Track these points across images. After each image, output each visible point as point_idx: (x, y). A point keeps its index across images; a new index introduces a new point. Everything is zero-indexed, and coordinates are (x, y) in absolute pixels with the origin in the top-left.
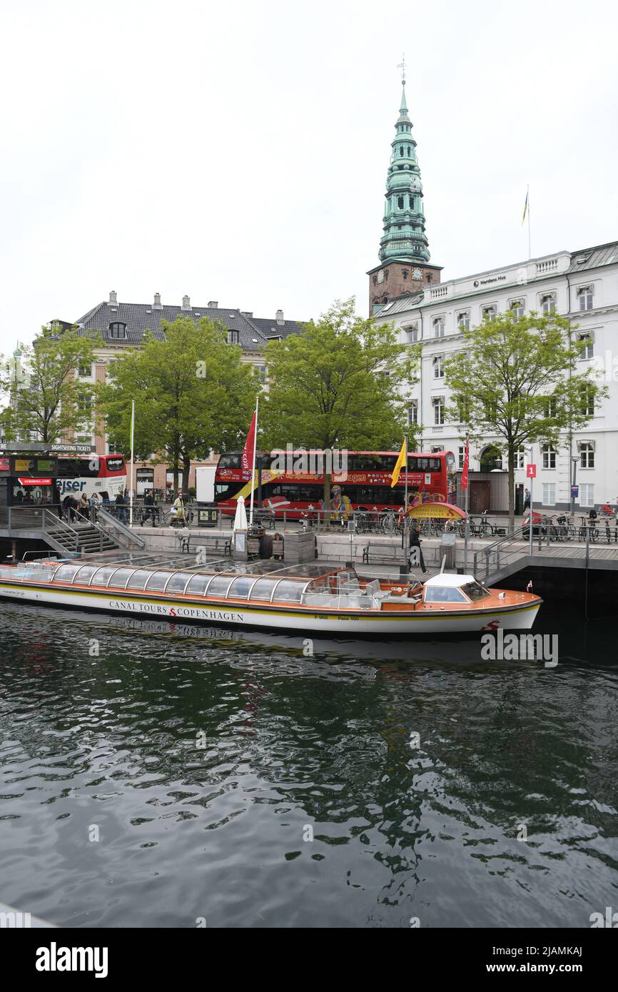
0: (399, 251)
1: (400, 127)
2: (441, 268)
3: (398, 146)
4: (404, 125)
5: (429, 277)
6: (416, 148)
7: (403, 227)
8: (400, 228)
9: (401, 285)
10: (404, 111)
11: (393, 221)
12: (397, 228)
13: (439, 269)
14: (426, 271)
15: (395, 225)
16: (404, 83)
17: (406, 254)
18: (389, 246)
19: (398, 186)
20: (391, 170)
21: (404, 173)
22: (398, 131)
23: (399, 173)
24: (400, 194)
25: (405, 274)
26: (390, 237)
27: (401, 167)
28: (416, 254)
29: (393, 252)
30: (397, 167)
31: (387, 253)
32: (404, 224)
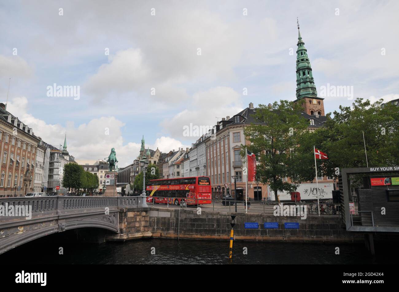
0: (306, 93)
1: (300, 45)
2: (323, 99)
3: (300, 52)
4: (300, 44)
5: (319, 103)
6: (307, 52)
7: (306, 83)
8: (305, 84)
9: (309, 106)
10: (300, 39)
11: (302, 81)
12: (304, 84)
13: (322, 99)
14: (318, 100)
15: (303, 82)
16: (299, 28)
17: (309, 94)
18: (301, 91)
19: (302, 67)
20: (298, 61)
21: (304, 62)
22: (299, 46)
23: (302, 62)
24: (304, 70)
25: (310, 102)
26: (301, 87)
27: (302, 60)
28: (313, 94)
29: (304, 93)
30: (301, 60)
31: (301, 94)
32: (307, 82)
